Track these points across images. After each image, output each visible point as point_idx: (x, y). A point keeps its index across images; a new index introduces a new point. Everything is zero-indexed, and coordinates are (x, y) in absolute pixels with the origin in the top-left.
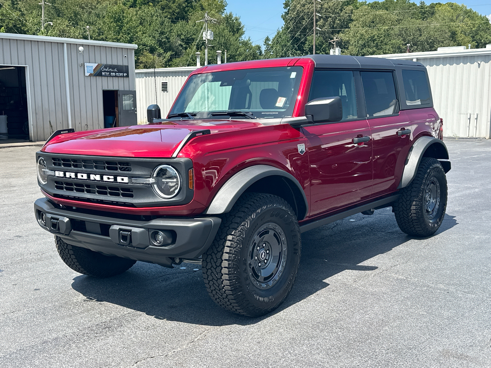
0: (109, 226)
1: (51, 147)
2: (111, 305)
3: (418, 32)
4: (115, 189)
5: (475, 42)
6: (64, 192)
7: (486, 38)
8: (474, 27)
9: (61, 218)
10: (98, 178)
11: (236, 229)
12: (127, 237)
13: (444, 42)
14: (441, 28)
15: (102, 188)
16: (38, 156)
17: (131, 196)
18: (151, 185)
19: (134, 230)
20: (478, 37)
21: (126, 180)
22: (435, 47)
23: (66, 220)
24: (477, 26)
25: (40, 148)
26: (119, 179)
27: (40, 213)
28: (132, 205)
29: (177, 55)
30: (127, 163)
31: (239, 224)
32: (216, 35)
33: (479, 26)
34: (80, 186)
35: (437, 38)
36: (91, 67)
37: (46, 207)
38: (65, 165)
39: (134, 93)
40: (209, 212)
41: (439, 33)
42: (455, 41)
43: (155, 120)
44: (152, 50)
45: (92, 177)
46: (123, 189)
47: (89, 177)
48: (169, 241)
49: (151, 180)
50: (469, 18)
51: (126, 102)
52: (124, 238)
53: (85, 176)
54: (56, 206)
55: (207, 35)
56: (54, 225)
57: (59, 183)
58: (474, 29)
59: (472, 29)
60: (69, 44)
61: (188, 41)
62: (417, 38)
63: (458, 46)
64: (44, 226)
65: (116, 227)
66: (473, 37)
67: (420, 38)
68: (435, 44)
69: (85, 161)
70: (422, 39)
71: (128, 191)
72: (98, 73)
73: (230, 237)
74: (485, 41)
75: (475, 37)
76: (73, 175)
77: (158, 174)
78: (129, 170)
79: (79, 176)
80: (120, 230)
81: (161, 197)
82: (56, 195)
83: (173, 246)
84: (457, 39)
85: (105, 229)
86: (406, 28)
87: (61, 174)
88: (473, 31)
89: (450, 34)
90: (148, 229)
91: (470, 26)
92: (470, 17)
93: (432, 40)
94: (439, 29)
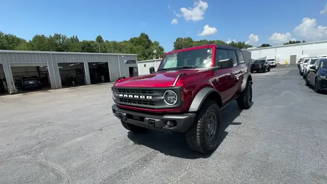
0: (144, 118)
1: (117, 84)
2: (144, 147)
4: (146, 102)
6: (124, 103)
9: (123, 113)
10: (138, 97)
11: (201, 117)
12: (153, 123)
15: (140, 101)
16: (112, 88)
17: (154, 105)
18: (163, 99)
19: (156, 120)
21: (151, 97)
23: (125, 114)
25: (113, 85)
26: (147, 97)
27: (114, 111)
28: (154, 109)
29: (147, 57)
30: (150, 90)
31: (202, 115)
32: (157, 51)
34: (130, 100)
36: (125, 61)
37: (116, 109)
38: (123, 92)
39: (137, 68)
40: (190, 111)
43: (153, 72)
44: (141, 57)
45: (135, 96)
46: (149, 102)
47: (133, 96)
48: (173, 125)
49: (163, 97)
51: (135, 70)
52: (151, 123)
53: (132, 96)
54: (121, 108)
55: (155, 52)
56: (120, 116)
57: (122, 99)
60: (120, 55)
61: (150, 54)
64: (116, 116)
65: (148, 119)
69: (132, 90)
71: (151, 102)
72: (127, 63)
73: (199, 121)
76: (127, 96)
77: (166, 94)
78: (152, 93)
79: (129, 96)
80: (149, 120)
81: (168, 105)
82: (120, 104)
83: (175, 127)
85: (142, 119)
87: (122, 95)
90: (163, 120)
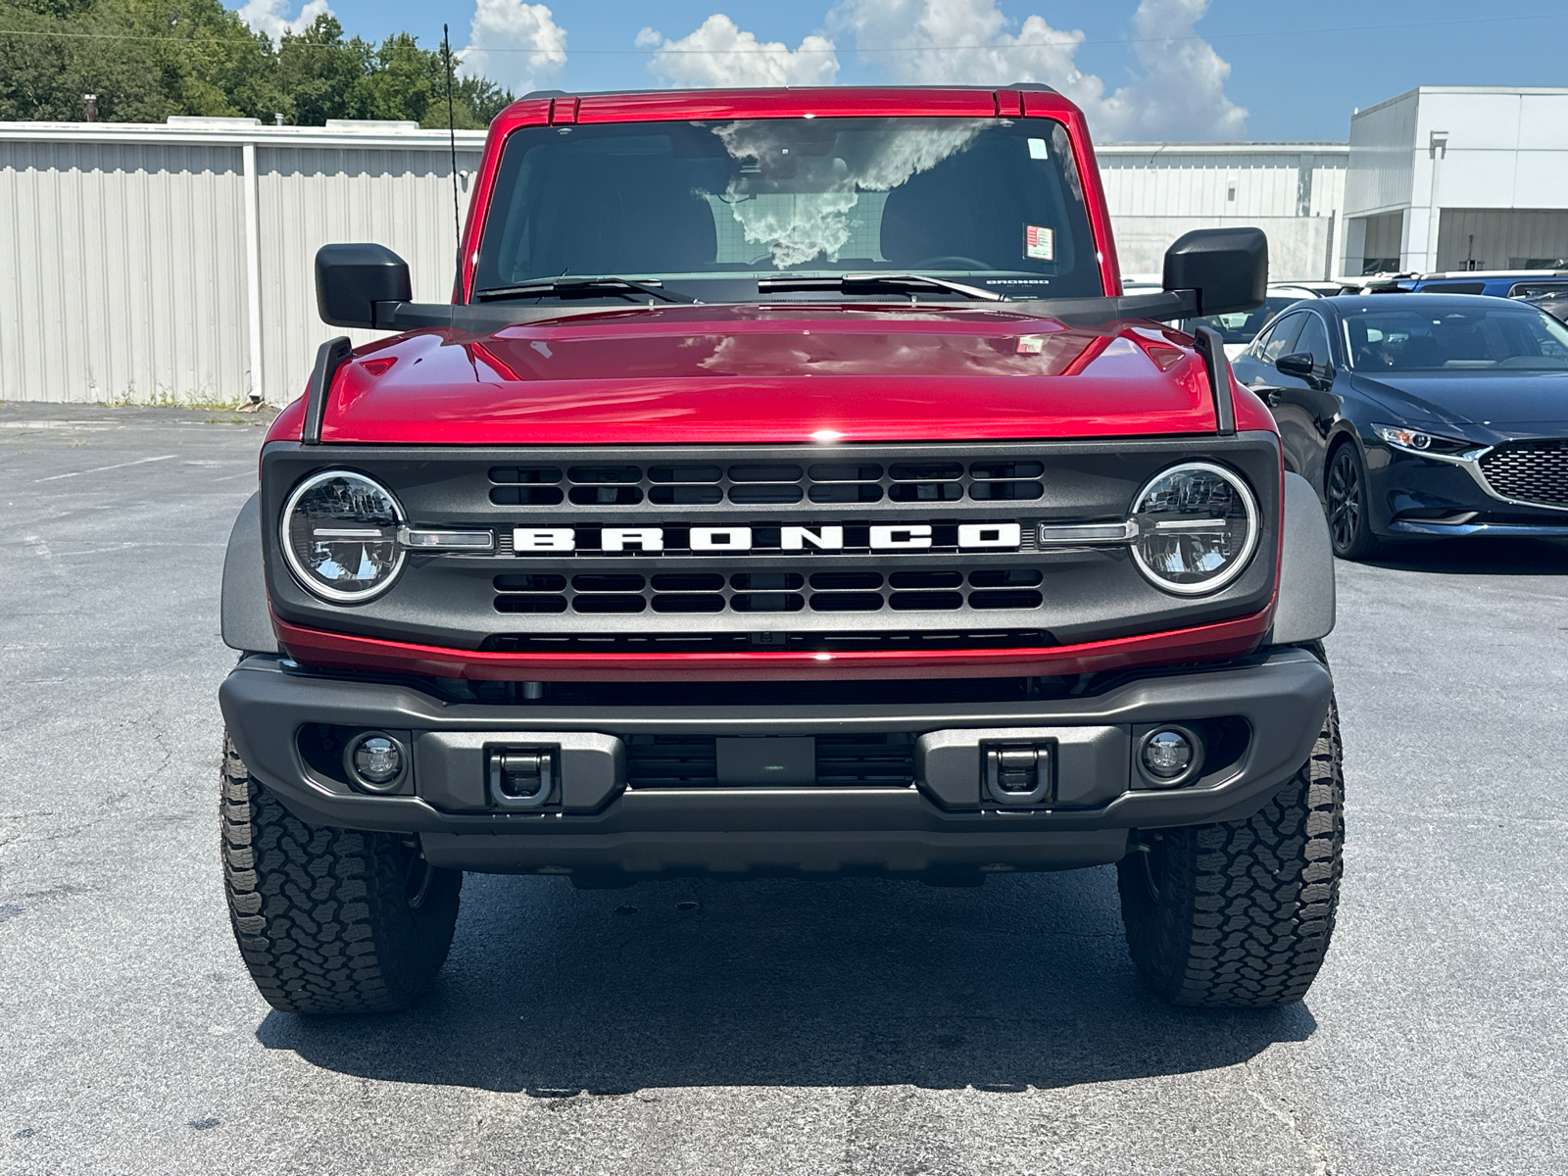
3: (53, 58)
5: (238, 108)
7: (271, 100)
8: (230, 59)
13: (146, 99)
14: (130, 51)
17: (1032, 600)
18: (1116, 549)
19: (1066, 736)
20: (246, 93)
21: (1009, 535)
22: (115, 113)
24: (236, 56)
26: (969, 535)
33: (245, 58)
35: (123, 85)
41: (125, 67)
42: (178, 98)
45: (794, 537)
46: (983, 577)
50: (212, 26)
53: (740, 539)
58: (229, 65)
59: (223, 63)
62: (52, 78)
63: (190, 115)
65: (965, 738)
66: (229, 91)
67: (60, 79)
68: (117, 105)
70: (69, 81)
74: (268, 108)
75: (235, 91)
78: (1030, 493)
79: (700, 539)
84: (184, 94)
86: (9, 38)
88: (228, 70)
89: (160, 73)
91: (214, 54)
92: (215, 24)
93: (105, 88)
94: (122, 54)
